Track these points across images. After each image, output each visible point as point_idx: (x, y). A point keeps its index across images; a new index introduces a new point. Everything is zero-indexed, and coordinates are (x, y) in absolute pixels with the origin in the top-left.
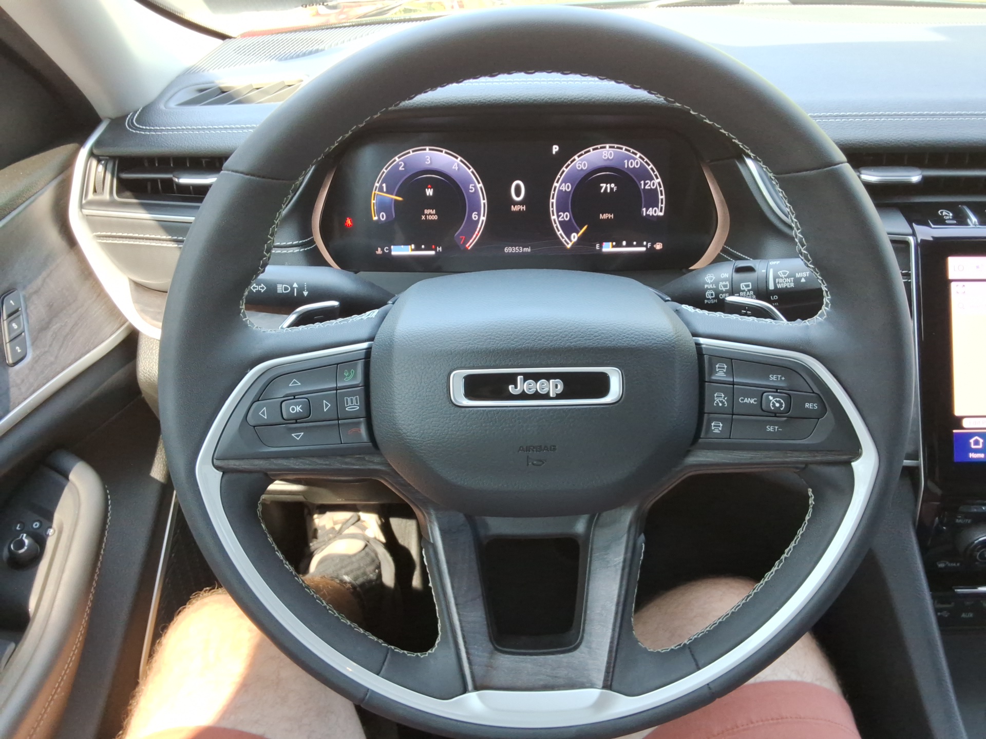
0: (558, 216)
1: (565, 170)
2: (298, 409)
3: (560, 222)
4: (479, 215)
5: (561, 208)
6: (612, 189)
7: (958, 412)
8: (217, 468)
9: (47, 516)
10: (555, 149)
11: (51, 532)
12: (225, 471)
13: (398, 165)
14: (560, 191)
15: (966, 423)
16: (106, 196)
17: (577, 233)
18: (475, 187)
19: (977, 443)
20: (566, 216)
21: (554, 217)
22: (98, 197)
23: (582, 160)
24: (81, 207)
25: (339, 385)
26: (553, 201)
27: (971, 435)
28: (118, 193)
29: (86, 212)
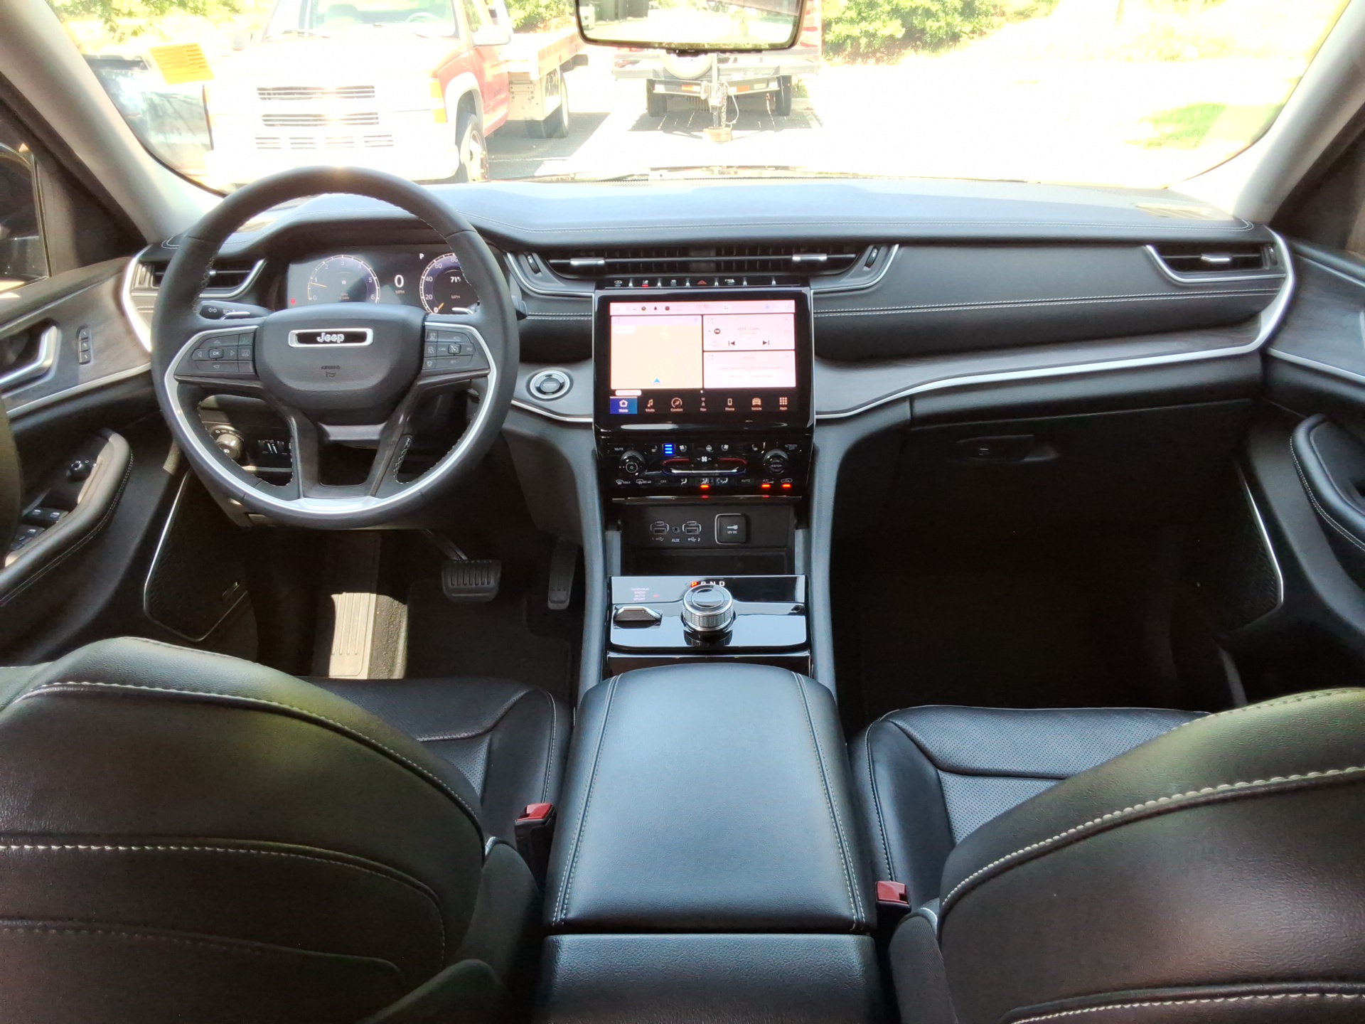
0: (425, 297)
1: (428, 268)
2: (217, 353)
3: (426, 301)
4: (375, 296)
5: (427, 292)
6: (458, 280)
7: (613, 387)
8: (177, 380)
9: (94, 458)
10: (422, 256)
11: (95, 465)
12: (180, 382)
13: (325, 266)
14: (426, 282)
15: (618, 393)
16: (146, 285)
17: (438, 307)
18: (373, 279)
19: (624, 404)
20: (430, 297)
21: (423, 297)
22: (141, 286)
23: (439, 262)
24: (131, 291)
25: (240, 344)
26: (422, 287)
27: (621, 399)
28: (154, 285)
29: (133, 294)
